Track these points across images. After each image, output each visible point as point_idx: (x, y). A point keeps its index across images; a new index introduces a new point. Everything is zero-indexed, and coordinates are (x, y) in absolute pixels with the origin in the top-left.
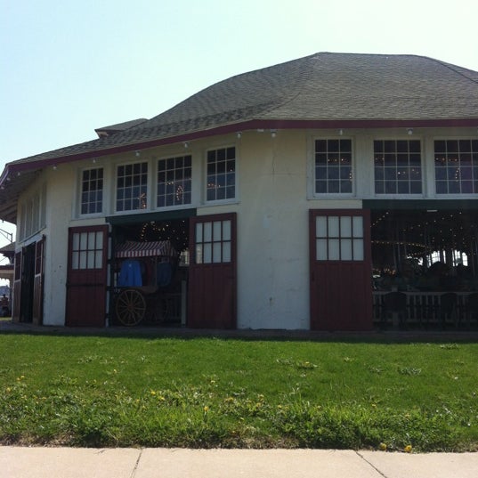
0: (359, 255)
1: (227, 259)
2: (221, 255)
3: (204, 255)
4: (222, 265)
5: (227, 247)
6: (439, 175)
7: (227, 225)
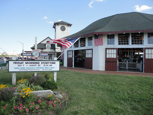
0: (115, 57)
1: (91, 57)
2: (90, 56)
3: (87, 56)
4: (90, 58)
5: (91, 55)
6: (132, 41)
7: (91, 50)
